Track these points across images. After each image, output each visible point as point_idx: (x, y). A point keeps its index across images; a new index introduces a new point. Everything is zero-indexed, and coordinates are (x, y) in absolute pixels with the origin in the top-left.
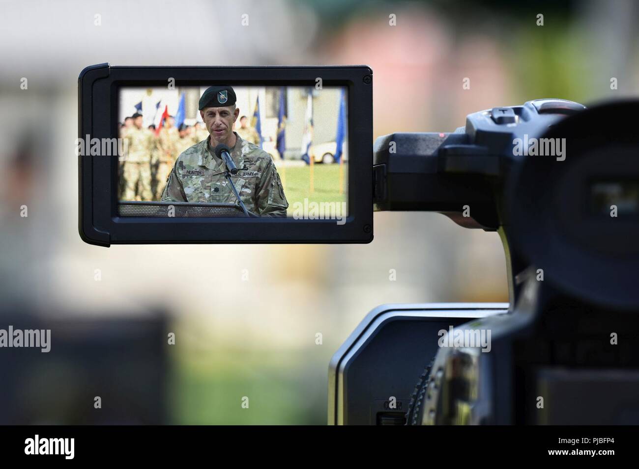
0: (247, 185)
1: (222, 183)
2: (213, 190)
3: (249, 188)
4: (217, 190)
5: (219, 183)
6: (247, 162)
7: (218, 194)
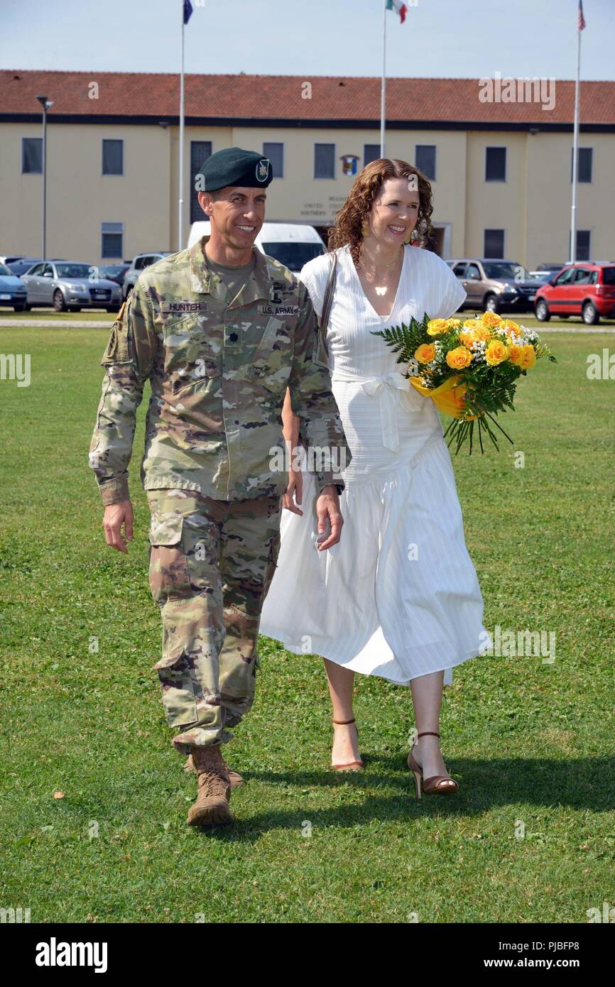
0: (285, 330)
1: (240, 325)
2: (226, 337)
3: (286, 335)
4: (234, 338)
5: (236, 326)
6: (278, 288)
7: (235, 345)
